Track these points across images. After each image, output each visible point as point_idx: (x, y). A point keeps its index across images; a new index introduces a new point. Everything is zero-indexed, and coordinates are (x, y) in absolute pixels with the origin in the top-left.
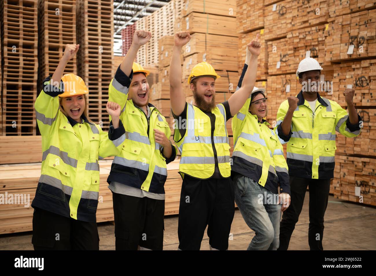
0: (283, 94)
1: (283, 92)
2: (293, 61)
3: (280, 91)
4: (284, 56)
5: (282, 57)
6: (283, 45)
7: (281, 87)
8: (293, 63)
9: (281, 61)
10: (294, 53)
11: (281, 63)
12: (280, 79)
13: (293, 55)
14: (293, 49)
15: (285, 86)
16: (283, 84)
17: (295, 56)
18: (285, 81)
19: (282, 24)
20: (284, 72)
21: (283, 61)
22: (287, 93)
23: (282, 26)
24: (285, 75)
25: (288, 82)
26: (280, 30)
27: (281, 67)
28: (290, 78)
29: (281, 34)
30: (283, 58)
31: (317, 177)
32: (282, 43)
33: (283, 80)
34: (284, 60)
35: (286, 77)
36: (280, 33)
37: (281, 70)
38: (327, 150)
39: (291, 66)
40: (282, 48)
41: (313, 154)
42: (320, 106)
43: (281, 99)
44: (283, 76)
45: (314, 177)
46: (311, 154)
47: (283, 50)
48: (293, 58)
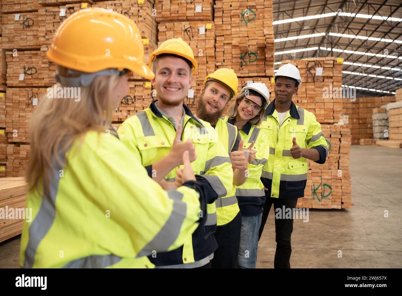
0: (28, 107)
1: (29, 105)
2: (48, 74)
3: (25, 104)
4: (29, 69)
5: (26, 69)
6: (28, 58)
7: (26, 100)
8: (48, 77)
9: (25, 73)
10: (49, 67)
11: (25, 76)
12: (25, 92)
13: (48, 69)
14: (48, 63)
15: (31, 99)
16: (28, 97)
17: (50, 70)
18: (32, 94)
19: (27, 35)
20: (29, 85)
21: (28, 74)
22: (33, 106)
23: (28, 38)
24: (31, 88)
25: (35, 95)
26: (26, 41)
27: (25, 80)
28: (37, 91)
29: (27, 46)
30: (27, 71)
31: (277, 196)
32: (26, 55)
33: (28, 93)
34: (29, 72)
35: (32, 90)
36: (25, 44)
37: (25, 83)
38: (290, 168)
39: (45, 79)
40: (26, 60)
41: (273, 171)
42: (289, 119)
43: (26, 112)
44: (28, 89)
45: (273, 195)
46: (271, 171)
47: (27, 62)
48: (48, 71)
